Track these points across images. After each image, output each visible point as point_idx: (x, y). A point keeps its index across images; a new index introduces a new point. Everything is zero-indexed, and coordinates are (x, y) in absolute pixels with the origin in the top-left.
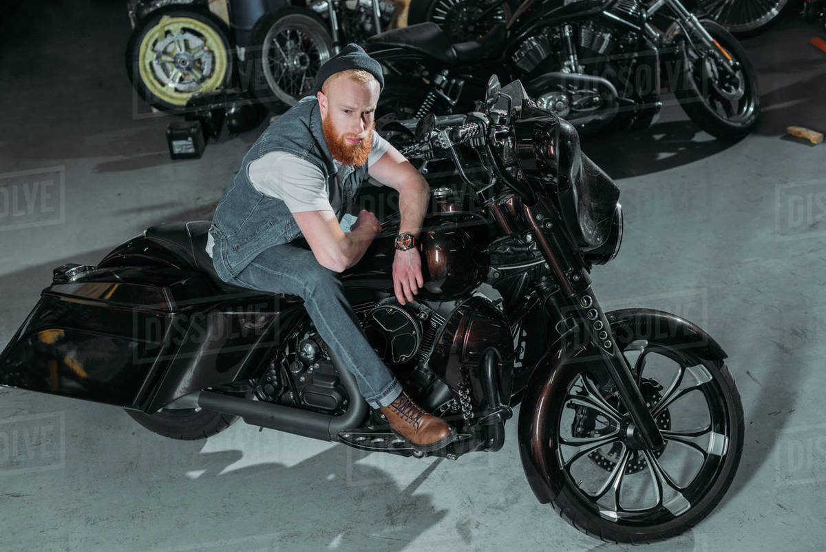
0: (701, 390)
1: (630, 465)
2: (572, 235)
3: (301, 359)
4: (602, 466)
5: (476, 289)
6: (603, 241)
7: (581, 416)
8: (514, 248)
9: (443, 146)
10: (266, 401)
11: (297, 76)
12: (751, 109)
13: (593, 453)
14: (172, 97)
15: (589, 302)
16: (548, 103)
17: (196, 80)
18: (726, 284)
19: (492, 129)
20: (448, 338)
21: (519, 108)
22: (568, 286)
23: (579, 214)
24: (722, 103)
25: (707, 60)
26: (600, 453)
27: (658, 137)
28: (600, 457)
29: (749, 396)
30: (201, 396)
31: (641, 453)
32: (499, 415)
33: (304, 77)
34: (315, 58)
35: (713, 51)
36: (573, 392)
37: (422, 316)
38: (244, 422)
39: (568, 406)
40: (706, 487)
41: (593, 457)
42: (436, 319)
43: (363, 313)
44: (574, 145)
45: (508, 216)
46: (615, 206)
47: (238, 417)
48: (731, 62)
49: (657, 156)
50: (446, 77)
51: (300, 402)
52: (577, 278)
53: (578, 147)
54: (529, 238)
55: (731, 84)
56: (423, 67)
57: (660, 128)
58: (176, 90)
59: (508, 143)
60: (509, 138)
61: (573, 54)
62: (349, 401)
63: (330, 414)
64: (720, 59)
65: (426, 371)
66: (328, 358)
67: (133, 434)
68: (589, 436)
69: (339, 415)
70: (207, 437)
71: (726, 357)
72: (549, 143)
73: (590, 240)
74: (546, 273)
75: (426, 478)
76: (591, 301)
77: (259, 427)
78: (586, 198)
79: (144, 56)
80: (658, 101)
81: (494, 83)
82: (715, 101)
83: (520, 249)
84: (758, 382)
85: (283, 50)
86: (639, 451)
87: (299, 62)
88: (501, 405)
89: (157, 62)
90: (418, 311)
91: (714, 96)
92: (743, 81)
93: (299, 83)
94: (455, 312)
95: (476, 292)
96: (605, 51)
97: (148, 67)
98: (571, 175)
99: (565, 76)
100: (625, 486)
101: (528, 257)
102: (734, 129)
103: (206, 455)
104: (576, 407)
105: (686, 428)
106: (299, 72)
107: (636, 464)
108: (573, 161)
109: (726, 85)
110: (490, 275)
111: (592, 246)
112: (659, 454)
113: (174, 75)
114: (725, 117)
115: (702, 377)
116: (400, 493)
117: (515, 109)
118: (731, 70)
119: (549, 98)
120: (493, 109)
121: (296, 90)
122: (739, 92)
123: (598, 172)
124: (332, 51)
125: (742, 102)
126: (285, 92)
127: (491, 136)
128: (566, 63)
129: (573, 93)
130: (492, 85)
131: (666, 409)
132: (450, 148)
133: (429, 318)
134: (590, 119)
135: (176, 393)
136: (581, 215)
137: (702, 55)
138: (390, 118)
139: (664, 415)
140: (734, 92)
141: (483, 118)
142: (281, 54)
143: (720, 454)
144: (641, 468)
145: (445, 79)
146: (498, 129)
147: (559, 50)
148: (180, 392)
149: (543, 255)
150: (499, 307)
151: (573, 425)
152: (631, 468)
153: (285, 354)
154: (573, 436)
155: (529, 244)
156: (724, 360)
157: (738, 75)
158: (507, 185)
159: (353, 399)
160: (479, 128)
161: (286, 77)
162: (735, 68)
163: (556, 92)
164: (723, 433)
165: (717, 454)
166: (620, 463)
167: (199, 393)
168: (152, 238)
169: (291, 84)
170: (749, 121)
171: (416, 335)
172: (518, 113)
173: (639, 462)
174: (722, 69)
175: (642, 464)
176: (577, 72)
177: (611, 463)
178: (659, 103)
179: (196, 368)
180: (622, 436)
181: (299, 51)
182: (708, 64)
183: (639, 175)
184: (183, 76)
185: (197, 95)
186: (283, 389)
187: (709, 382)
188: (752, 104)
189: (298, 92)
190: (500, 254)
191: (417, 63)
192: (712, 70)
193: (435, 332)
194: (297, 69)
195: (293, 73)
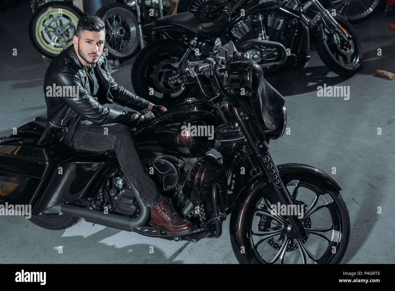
0: (328, 207)
1: (289, 247)
2: (259, 123)
3: (115, 187)
4: (274, 247)
5: (208, 152)
6: (276, 127)
7: (263, 220)
8: (229, 130)
9: (192, 76)
10: (97, 210)
11: (119, 40)
12: (358, 60)
13: (269, 240)
14: (52, 50)
15: (268, 159)
16: (250, 55)
17: (65, 41)
18: (342, 152)
19: (217, 67)
20: (193, 177)
21: (231, 56)
22: (257, 151)
23: (263, 113)
24: (342, 57)
25: (334, 34)
26: (273, 240)
27: (308, 74)
28: (273, 242)
29: (353, 211)
30: (62, 206)
31: (295, 240)
32: (219, 219)
33: (122, 40)
34: (128, 30)
35: (338, 29)
36: (259, 207)
37: (180, 166)
38: (85, 221)
39: (257, 215)
40: (330, 259)
41: (269, 242)
42: (187, 167)
43: (148, 164)
44: (260, 76)
45: (226, 113)
46: (282, 109)
47: (82, 218)
48: (347, 35)
49: (307, 84)
50: (196, 41)
51: (115, 211)
52: (261, 146)
53: (262, 77)
54: (237, 125)
55: (347, 47)
56: (185, 36)
57: (309, 69)
58: (55, 46)
59: (226, 75)
60: (226, 72)
61: (264, 30)
62: (140, 211)
63: (130, 217)
64: (341, 33)
65: (181, 195)
66: (130, 187)
67: (26, 226)
68: (267, 231)
69: (135, 218)
70: (65, 228)
71: (341, 190)
72: (247, 74)
73: (268, 126)
74: (245, 143)
75: (181, 252)
76: (269, 159)
77: (93, 223)
78: (267, 104)
79: (38, 28)
80: (308, 55)
81: (218, 42)
82: (339, 56)
83: (232, 131)
84: (359, 205)
85: (111, 26)
86: (294, 239)
87: (119, 32)
88: (220, 213)
89: (45, 31)
90: (178, 163)
91: (338, 53)
92: (354, 46)
93: (120, 43)
94: (196, 163)
95: (208, 153)
96: (280, 29)
97: (40, 34)
98: (259, 91)
99: (259, 41)
100: (287, 258)
101: (236, 135)
102: (348, 70)
103: (65, 238)
104: (261, 215)
105: (320, 227)
106: (119, 37)
107: (292, 246)
108: (259, 84)
109: (345, 47)
110: (216, 144)
111: (270, 130)
112: (305, 241)
113: (54, 38)
114: (344, 64)
115: (328, 201)
116: (167, 259)
117: (230, 57)
118: (347, 40)
119: (251, 52)
120: (217, 56)
121: (118, 47)
122: (351, 51)
123: (273, 91)
124: (137, 27)
125: (353, 56)
126: (112, 48)
127: (216, 70)
128: (259, 35)
129: (264, 50)
130: (217, 43)
131: (308, 217)
132: (195, 77)
133: (183, 167)
134: (272, 64)
135: (49, 205)
136: (264, 113)
137: (332, 31)
138: (167, 62)
139: (308, 221)
140: (348, 51)
141: (212, 61)
142: (110, 28)
143: (337, 241)
144: (295, 248)
145: (195, 42)
146: (220, 66)
147: (256, 28)
148: (51, 205)
149: (244, 134)
150: (220, 162)
151: (259, 225)
152: (290, 248)
153: (107, 185)
154: (259, 231)
155: (237, 128)
156: (340, 191)
157: (350, 42)
158: (225, 96)
159: (143, 209)
160: (210, 66)
161: (113, 40)
162: (349, 38)
163: (254, 50)
164: (339, 231)
165: (336, 242)
166: (284, 245)
167: (61, 205)
168: (38, 122)
169: (115, 44)
170: (357, 67)
171: (176, 175)
172: (231, 59)
173: (294, 245)
174: (342, 39)
175: (296, 246)
176: (265, 39)
177: (279, 246)
178: (309, 56)
179: (60, 191)
180: (285, 231)
181: (120, 27)
182: (335, 36)
183: (297, 94)
184: (59, 39)
185: (65, 49)
186: (105, 203)
187: (332, 203)
188: (358, 58)
189: (119, 48)
190: (221, 133)
191: (181, 33)
192: (337, 40)
193: (186, 174)
194: (118, 36)
195: (117, 38)
